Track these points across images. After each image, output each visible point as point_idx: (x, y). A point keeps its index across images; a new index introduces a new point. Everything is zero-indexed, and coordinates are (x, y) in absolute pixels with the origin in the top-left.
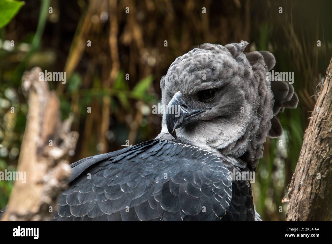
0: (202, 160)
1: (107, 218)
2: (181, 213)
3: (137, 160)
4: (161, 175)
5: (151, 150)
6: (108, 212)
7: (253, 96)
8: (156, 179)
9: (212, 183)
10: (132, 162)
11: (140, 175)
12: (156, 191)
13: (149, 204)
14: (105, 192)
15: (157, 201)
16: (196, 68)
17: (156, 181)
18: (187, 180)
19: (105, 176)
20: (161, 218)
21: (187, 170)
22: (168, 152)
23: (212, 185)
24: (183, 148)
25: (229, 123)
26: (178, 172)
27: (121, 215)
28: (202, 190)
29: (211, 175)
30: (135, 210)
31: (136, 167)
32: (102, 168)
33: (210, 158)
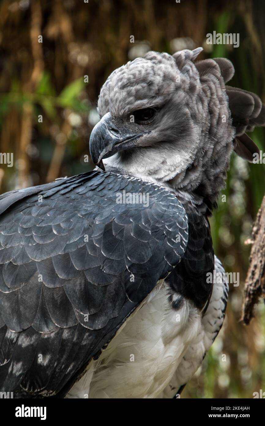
0: (152, 196)
1: (36, 266)
2: (126, 261)
3: (72, 196)
4: (102, 215)
5: (90, 184)
6: (37, 258)
7: (202, 114)
8: (96, 219)
9: (163, 225)
10: (67, 197)
11: (76, 214)
12: (96, 234)
13: (87, 249)
14: (34, 233)
15: (97, 245)
16: (129, 84)
17: (96, 222)
18: (133, 221)
19: (34, 215)
20: (102, 266)
21: (134, 209)
22: (111, 186)
23: (164, 227)
24: (129, 181)
25: (174, 149)
26: (123, 210)
27: (53, 262)
28: (152, 233)
29: (163, 214)
30: (70, 256)
31: (71, 204)
32: (29, 205)
33: (162, 193)
